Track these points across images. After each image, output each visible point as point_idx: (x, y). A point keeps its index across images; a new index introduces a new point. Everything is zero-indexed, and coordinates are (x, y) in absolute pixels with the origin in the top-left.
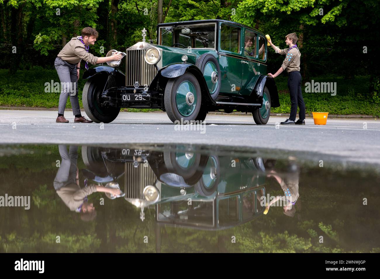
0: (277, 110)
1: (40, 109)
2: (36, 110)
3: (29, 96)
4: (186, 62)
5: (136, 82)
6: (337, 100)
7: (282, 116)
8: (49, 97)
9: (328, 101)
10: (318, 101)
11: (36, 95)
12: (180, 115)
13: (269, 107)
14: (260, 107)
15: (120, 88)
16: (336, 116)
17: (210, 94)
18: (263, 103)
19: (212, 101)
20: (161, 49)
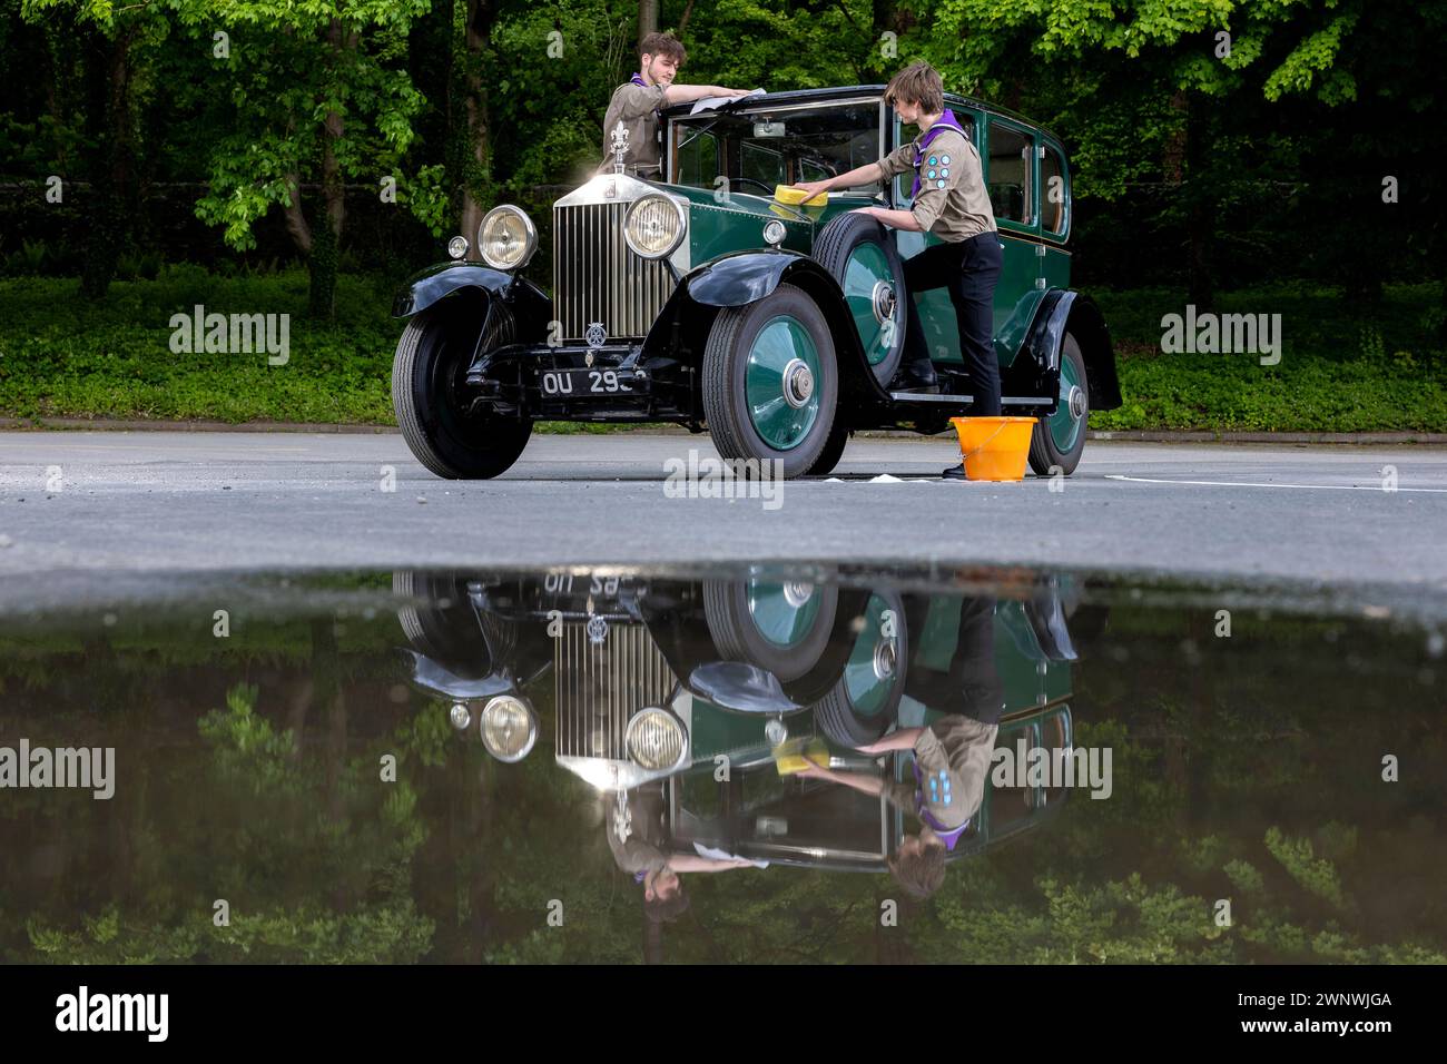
0: (1097, 418)
1: (204, 426)
2: (189, 430)
3: (162, 379)
4: (779, 246)
5: (593, 325)
6: (1320, 377)
7: (1113, 441)
8: (235, 380)
9: (1286, 381)
10: (1249, 381)
11: (190, 375)
12: (761, 443)
13: (1084, 407)
14: (1051, 408)
15: (533, 349)
16: (1315, 436)
17: (869, 366)
18: (1062, 395)
19: (878, 390)
20: (686, 200)
